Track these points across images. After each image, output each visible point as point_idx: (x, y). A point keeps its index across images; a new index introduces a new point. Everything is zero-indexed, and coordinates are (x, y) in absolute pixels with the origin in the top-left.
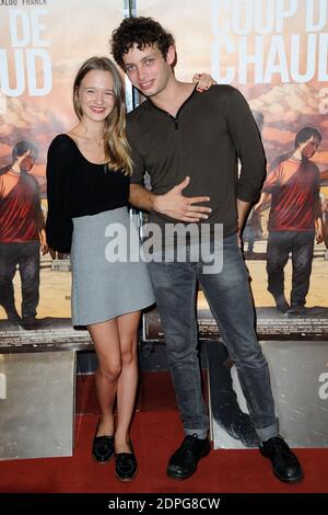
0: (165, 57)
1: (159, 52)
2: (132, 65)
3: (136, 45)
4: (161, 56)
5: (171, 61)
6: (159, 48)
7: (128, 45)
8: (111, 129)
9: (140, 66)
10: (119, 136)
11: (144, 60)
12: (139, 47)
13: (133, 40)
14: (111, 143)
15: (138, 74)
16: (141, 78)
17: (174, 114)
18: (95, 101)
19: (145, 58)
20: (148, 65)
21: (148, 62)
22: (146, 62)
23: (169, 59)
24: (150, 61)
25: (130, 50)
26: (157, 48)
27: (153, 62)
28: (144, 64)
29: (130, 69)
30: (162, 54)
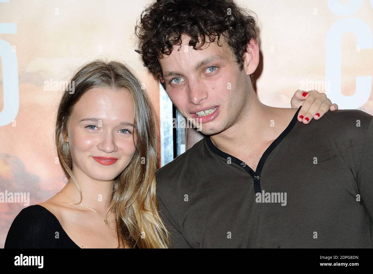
0: (240, 60)
1: (230, 52)
2: (178, 75)
3: (186, 39)
4: (233, 58)
5: (251, 68)
6: (230, 44)
7: (171, 38)
8: (127, 196)
9: (193, 77)
10: (142, 208)
11: (202, 67)
12: (192, 44)
13: (181, 29)
14: (128, 221)
15: (189, 92)
16: (195, 100)
17: (253, 165)
18: (101, 146)
19: (203, 63)
20: (208, 76)
21: (208, 71)
22: (204, 70)
23: (248, 65)
24: (213, 68)
25: (176, 47)
26: (226, 46)
27: (218, 71)
28: (200, 75)
29: (174, 82)
30: (235, 56)
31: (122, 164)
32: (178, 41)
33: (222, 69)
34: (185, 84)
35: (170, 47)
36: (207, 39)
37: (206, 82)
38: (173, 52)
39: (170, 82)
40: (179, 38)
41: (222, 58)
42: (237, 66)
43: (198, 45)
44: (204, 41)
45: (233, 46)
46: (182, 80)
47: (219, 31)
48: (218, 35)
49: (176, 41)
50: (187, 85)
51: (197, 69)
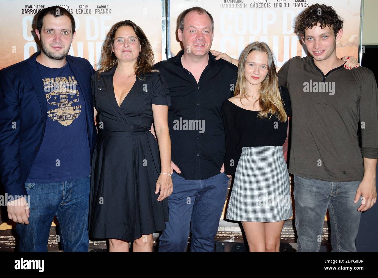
12: (321, 26)
13: (317, 21)
15: (315, 44)
16: (317, 47)
19: (323, 34)
20: (323, 39)
21: (323, 38)
22: (322, 37)
23: (337, 37)
24: (325, 37)
25: (314, 27)
26: (332, 29)
27: (328, 38)
28: (320, 38)
29: (309, 39)
30: (334, 34)
31: (261, 79)
32: (316, 25)
33: (329, 38)
34: (313, 41)
35: (312, 26)
36: (327, 26)
37: (322, 41)
38: (312, 29)
39: (308, 39)
40: (316, 24)
41: (330, 34)
42: (334, 38)
43: (323, 27)
44: (325, 26)
45: (334, 30)
46: (312, 39)
47: (331, 24)
48: (331, 25)
49: (315, 24)
50: (314, 41)
51: (320, 36)
